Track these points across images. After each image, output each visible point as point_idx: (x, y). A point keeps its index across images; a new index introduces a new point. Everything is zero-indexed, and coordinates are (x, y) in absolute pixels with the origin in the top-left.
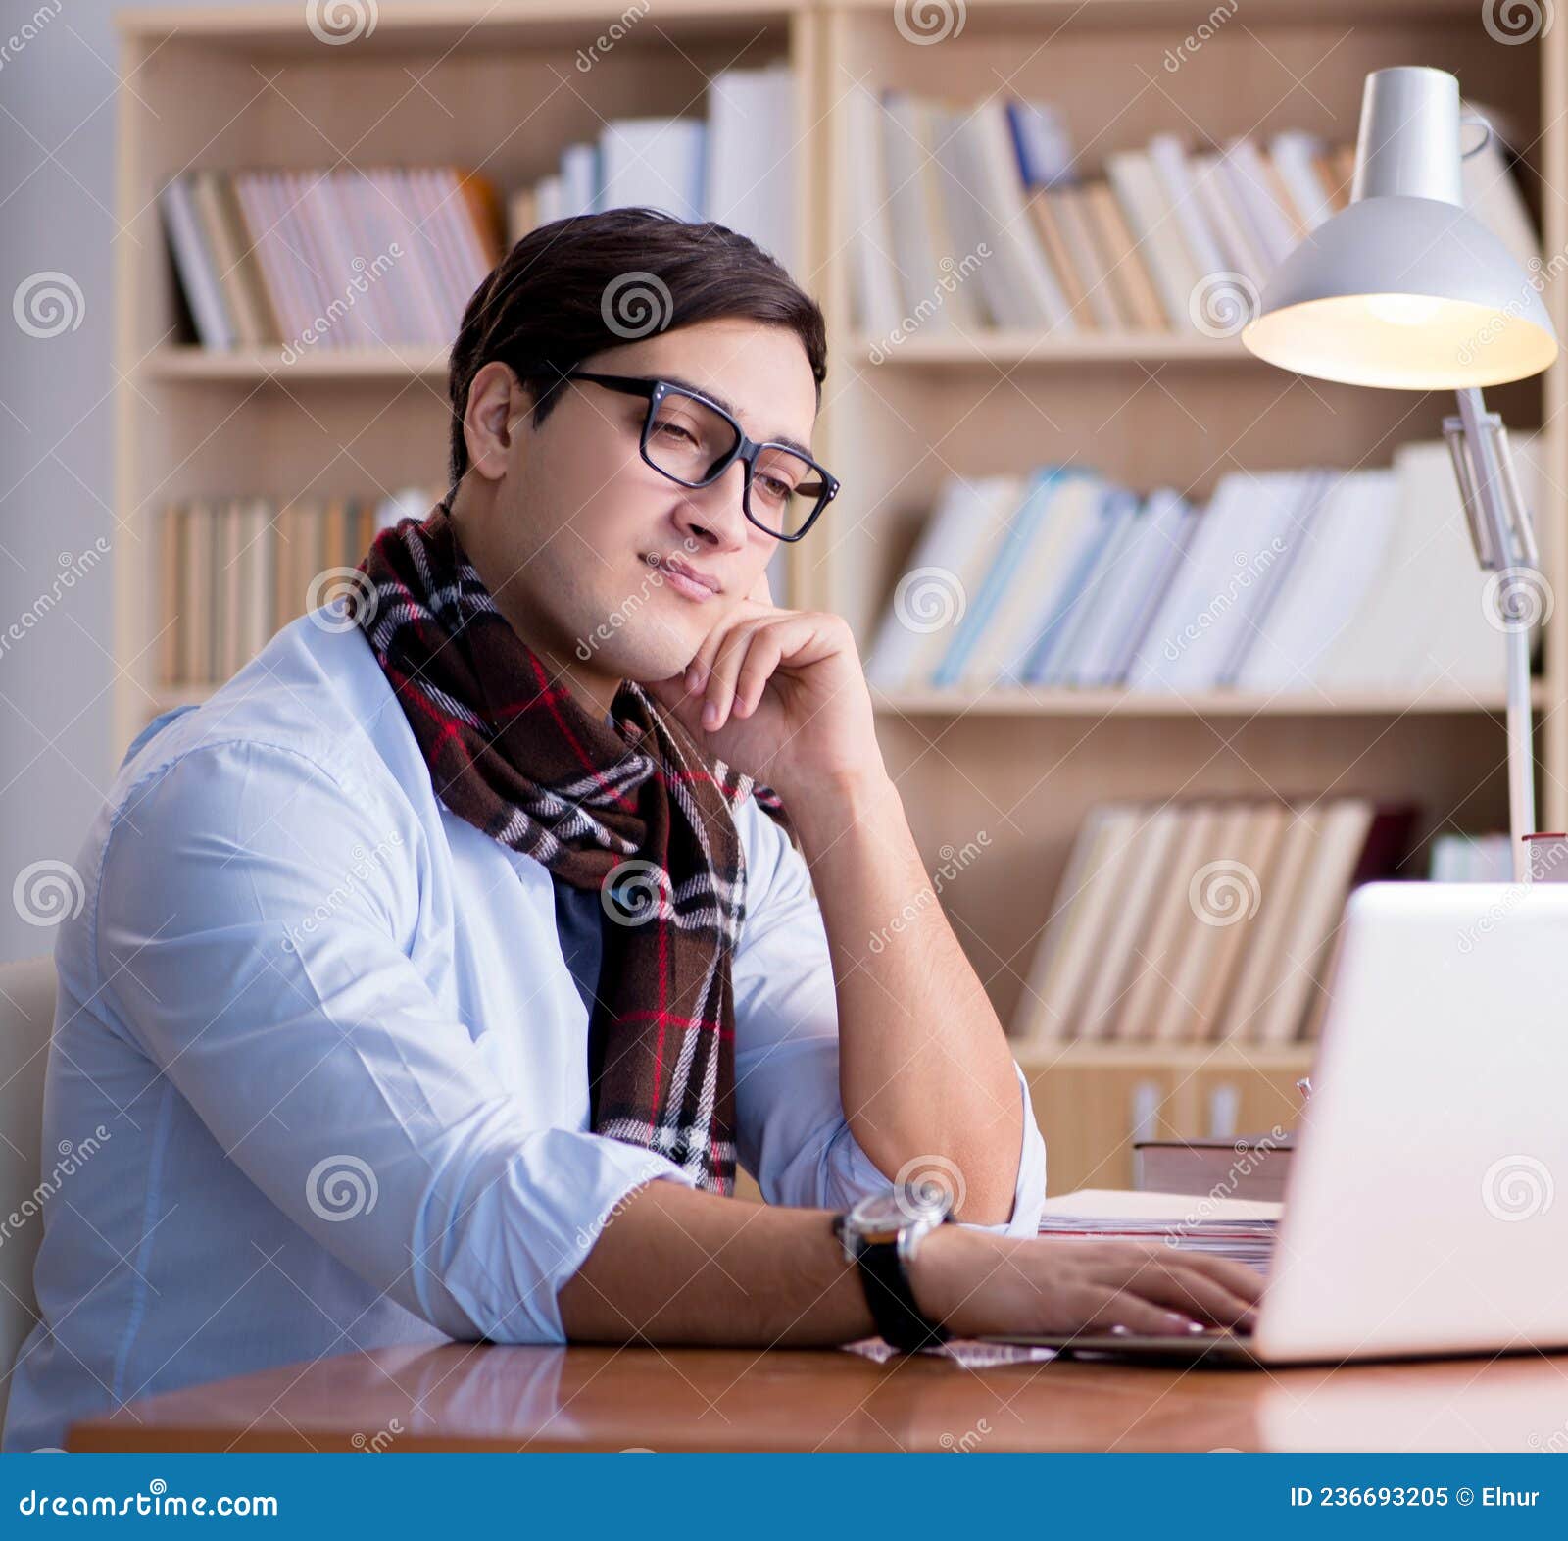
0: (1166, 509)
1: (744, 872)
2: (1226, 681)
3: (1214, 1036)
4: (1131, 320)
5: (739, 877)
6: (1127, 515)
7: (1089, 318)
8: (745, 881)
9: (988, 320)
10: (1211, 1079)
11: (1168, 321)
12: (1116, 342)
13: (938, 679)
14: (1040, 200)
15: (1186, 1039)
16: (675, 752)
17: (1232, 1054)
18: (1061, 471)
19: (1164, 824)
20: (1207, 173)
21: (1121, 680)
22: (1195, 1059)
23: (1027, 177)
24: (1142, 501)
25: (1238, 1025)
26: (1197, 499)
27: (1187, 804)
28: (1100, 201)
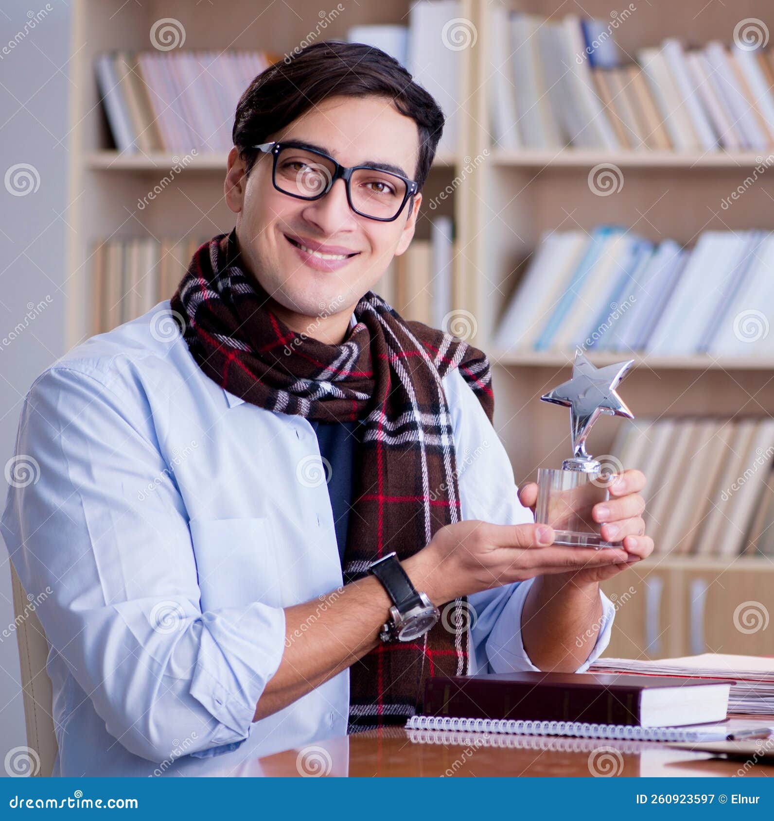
0: (669, 252)
1: (446, 405)
2: (702, 350)
3: (693, 551)
4: (651, 144)
5: (442, 409)
6: (646, 255)
7: (627, 142)
8: (447, 410)
9: (568, 142)
10: (691, 576)
11: (671, 145)
12: (642, 156)
13: (537, 346)
14: (600, 76)
15: (677, 552)
16: (395, 341)
17: (702, 562)
18: (609, 229)
19: (666, 430)
20: (695, 60)
21: (642, 348)
22: (682, 564)
23: (592, 62)
24: (656, 247)
25: (707, 544)
26: (687, 246)
27: (680, 418)
28: (635, 76)
